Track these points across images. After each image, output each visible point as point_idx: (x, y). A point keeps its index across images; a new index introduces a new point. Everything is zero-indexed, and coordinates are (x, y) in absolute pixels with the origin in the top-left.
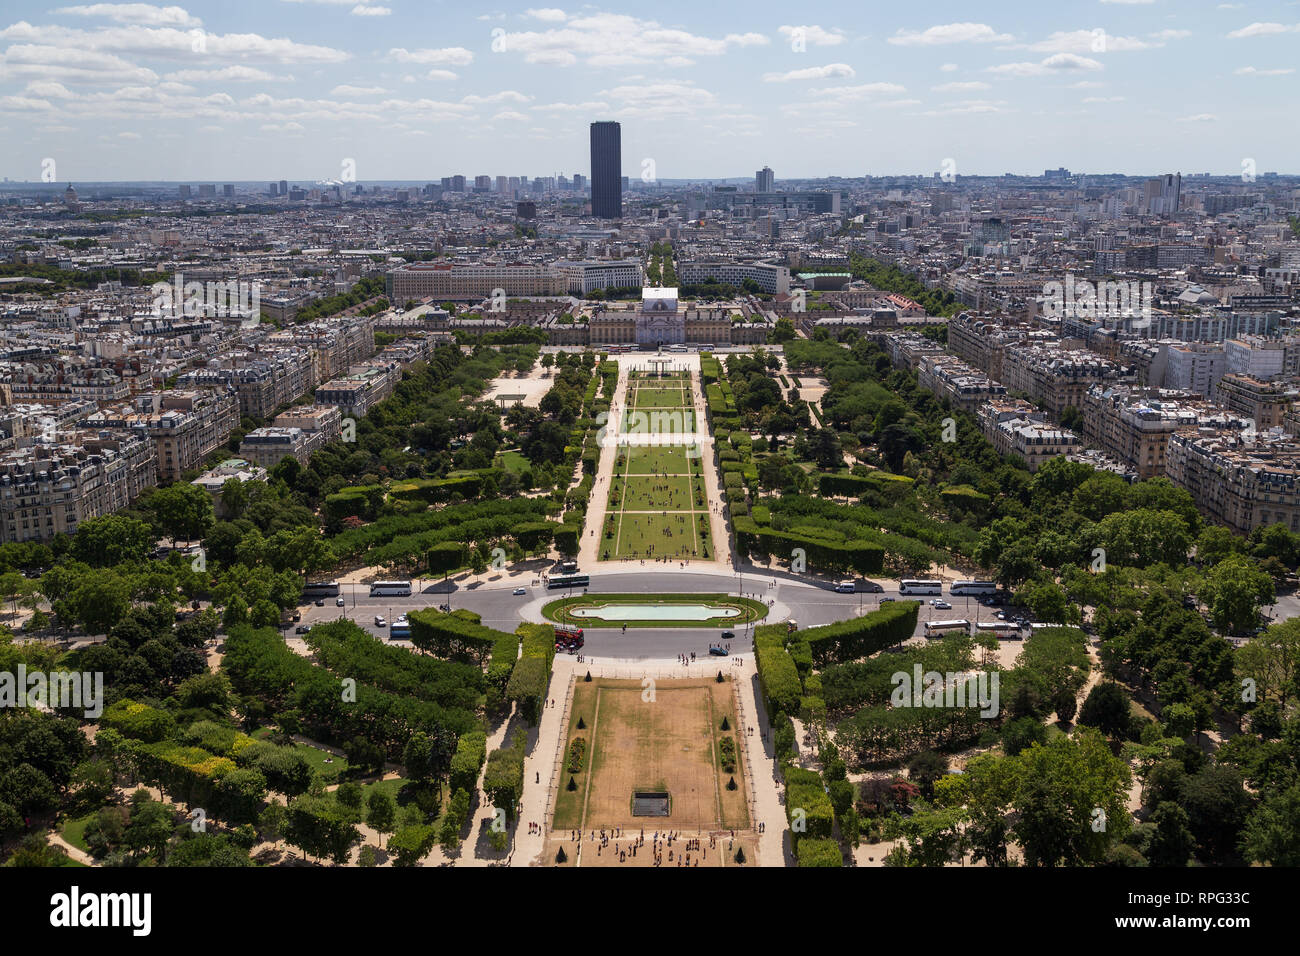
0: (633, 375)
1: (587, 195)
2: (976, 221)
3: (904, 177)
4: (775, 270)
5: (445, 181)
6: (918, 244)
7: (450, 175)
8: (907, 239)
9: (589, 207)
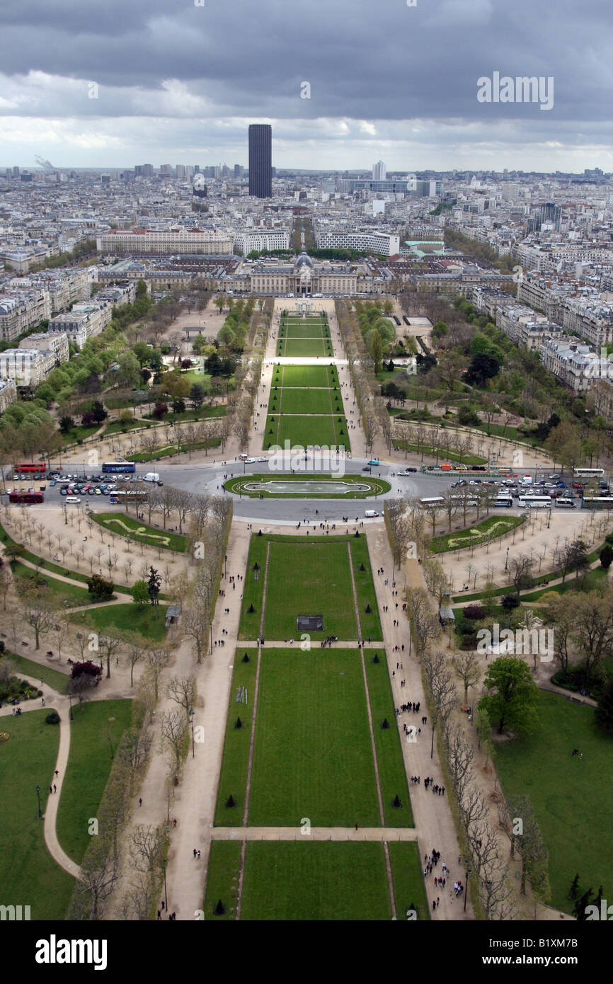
0: (284, 314)
1: (246, 180)
2: (536, 206)
3: (481, 172)
4: (389, 238)
5: (138, 168)
6: (494, 221)
7: (141, 164)
8: (485, 217)
9: (247, 189)
